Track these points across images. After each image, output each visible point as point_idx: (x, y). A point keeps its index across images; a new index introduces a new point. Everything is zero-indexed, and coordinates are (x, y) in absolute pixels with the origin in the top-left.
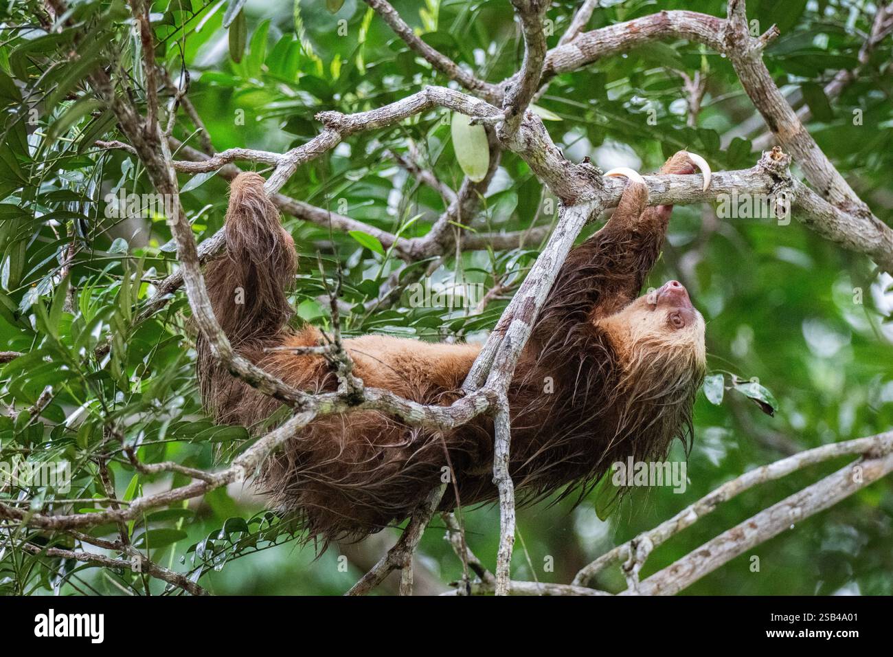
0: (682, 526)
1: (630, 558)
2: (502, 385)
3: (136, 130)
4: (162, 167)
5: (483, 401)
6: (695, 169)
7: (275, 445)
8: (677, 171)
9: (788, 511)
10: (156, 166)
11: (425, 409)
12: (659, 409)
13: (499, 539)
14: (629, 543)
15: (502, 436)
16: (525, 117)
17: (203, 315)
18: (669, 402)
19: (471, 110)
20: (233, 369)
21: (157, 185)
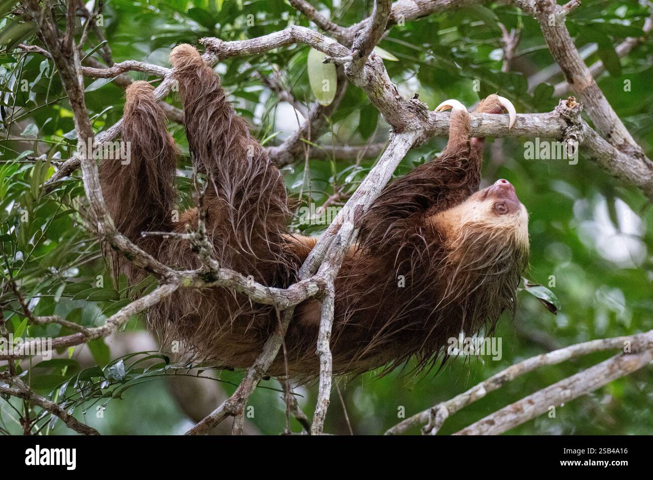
0: (473, 399)
1: (430, 422)
2: (331, 275)
3: (56, 45)
4: (74, 75)
5: (314, 287)
6: (502, 110)
7: (143, 309)
8: (488, 111)
9: (560, 392)
10: (69, 74)
11: (266, 289)
12: (481, 278)
13: (317, 401)
14: (430, 410)
15: (327, 317)
16: (370, 58)
17: (94, 198)
18: (490, 272)
19: (326, 48)
20: (114, 244)
21: (68, 89)
